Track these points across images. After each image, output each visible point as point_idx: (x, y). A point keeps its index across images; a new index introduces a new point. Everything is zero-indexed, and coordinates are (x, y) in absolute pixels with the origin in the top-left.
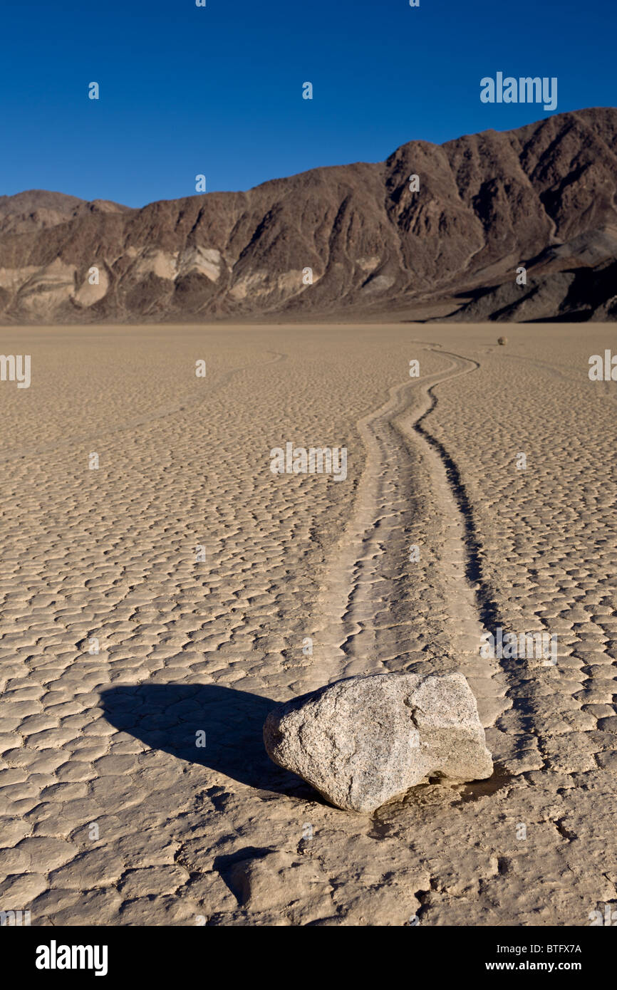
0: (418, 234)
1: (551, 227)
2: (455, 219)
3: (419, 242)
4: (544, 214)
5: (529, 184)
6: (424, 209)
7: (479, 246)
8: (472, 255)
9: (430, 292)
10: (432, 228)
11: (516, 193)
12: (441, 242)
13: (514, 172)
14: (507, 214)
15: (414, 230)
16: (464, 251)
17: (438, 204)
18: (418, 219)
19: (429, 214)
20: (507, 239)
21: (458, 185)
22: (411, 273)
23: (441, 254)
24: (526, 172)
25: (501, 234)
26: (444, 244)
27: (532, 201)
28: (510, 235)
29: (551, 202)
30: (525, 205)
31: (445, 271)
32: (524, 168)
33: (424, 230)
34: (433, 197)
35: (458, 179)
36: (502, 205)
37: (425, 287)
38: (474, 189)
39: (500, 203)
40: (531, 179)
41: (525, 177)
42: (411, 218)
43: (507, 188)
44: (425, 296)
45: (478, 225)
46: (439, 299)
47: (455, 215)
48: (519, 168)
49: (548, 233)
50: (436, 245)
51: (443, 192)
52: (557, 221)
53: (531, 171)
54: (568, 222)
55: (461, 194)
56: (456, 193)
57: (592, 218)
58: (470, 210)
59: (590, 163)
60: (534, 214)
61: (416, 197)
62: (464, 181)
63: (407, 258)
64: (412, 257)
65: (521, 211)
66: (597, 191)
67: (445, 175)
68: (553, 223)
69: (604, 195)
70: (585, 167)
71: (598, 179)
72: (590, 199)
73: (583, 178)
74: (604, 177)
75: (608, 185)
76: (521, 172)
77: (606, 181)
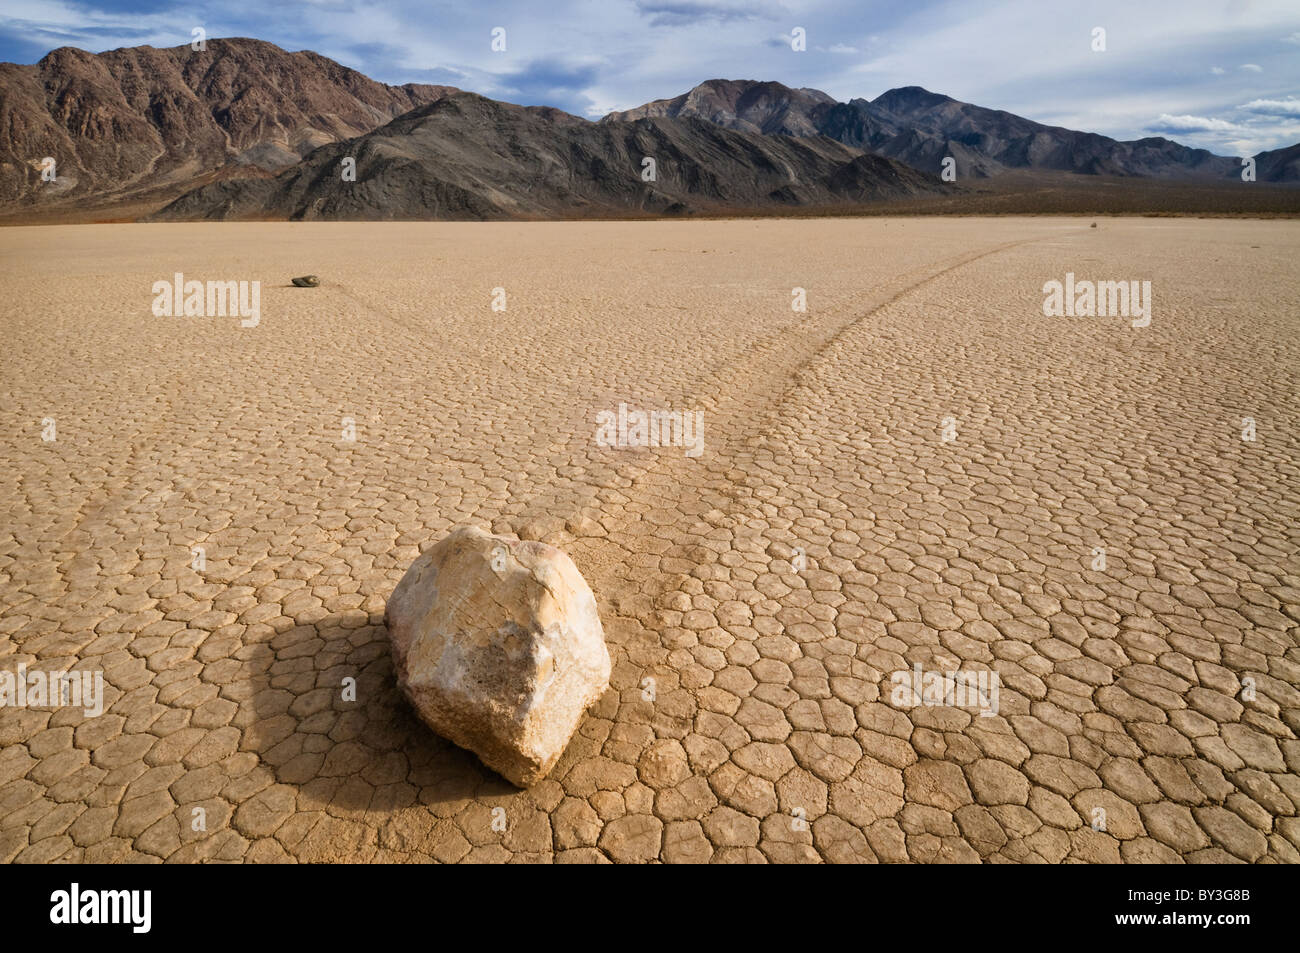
0: (92, 138)
1: (226, 138)
2: (129, 126)
3: (95, 145)
4: (217, 126)
5: (196, 98)
6: (94, 114)
7: (159, 151)
8: (154, 159)
9: (119, 192)
10: (106, 133)
11: (186, 105)
12: (118, 146)
13: (179, 86)
14: (182, 124)
15: (87, 134)
16: (145, 155)
17: (107, 110)
18: (89, 123)
19: (99, 119)
20: (186, 146)
21: (125, 94)
22: (93, 175)
23: (122, 158)
24: (191, 88)
25: (180, 141)
26: (122, 148)
27: (204, 113)
28: (188, 142)
29: (222, 117)
30: (197, 117)
31: (130, 173)
32: (188, 84)
33: (97, 134)
34: (100, 104)
35: (123, 88)
36: (175, 116)
37: (113, 187)
38: (144, 100)
39: (172, 113)
40: (197, 94)
41: (191, 93)
42: (82, 123)
43: (177, 101)
44: (116, 196)
45: (155, 134)
46: (132, 199)
47: (128, 121)
48: (183, 84)
49: (225, 144)
50: (114, 149)
51: (111, 100)
52: (231, 133)
53: (195, 87)
54: (242, 134)
55: (129, 102)
56: (124, 100)
57: (261, 133)
58: (144, 118)
59: (250, 86)
60: (207, 126)
61: (82, 102)
62: (131, 91)
63: (86, 160)
64: (90, 159)
65: (194, 122)
66: (261, 110)
67: (109, 84)
68: (227, 134)
69: (268, 114)
70: (246, 89)
71: (259, 100)
72: (256, 117)
73: (246, 98)
74: (265, 99)
75: (270, 107)
76: (186, 86)
77: (267, 102)
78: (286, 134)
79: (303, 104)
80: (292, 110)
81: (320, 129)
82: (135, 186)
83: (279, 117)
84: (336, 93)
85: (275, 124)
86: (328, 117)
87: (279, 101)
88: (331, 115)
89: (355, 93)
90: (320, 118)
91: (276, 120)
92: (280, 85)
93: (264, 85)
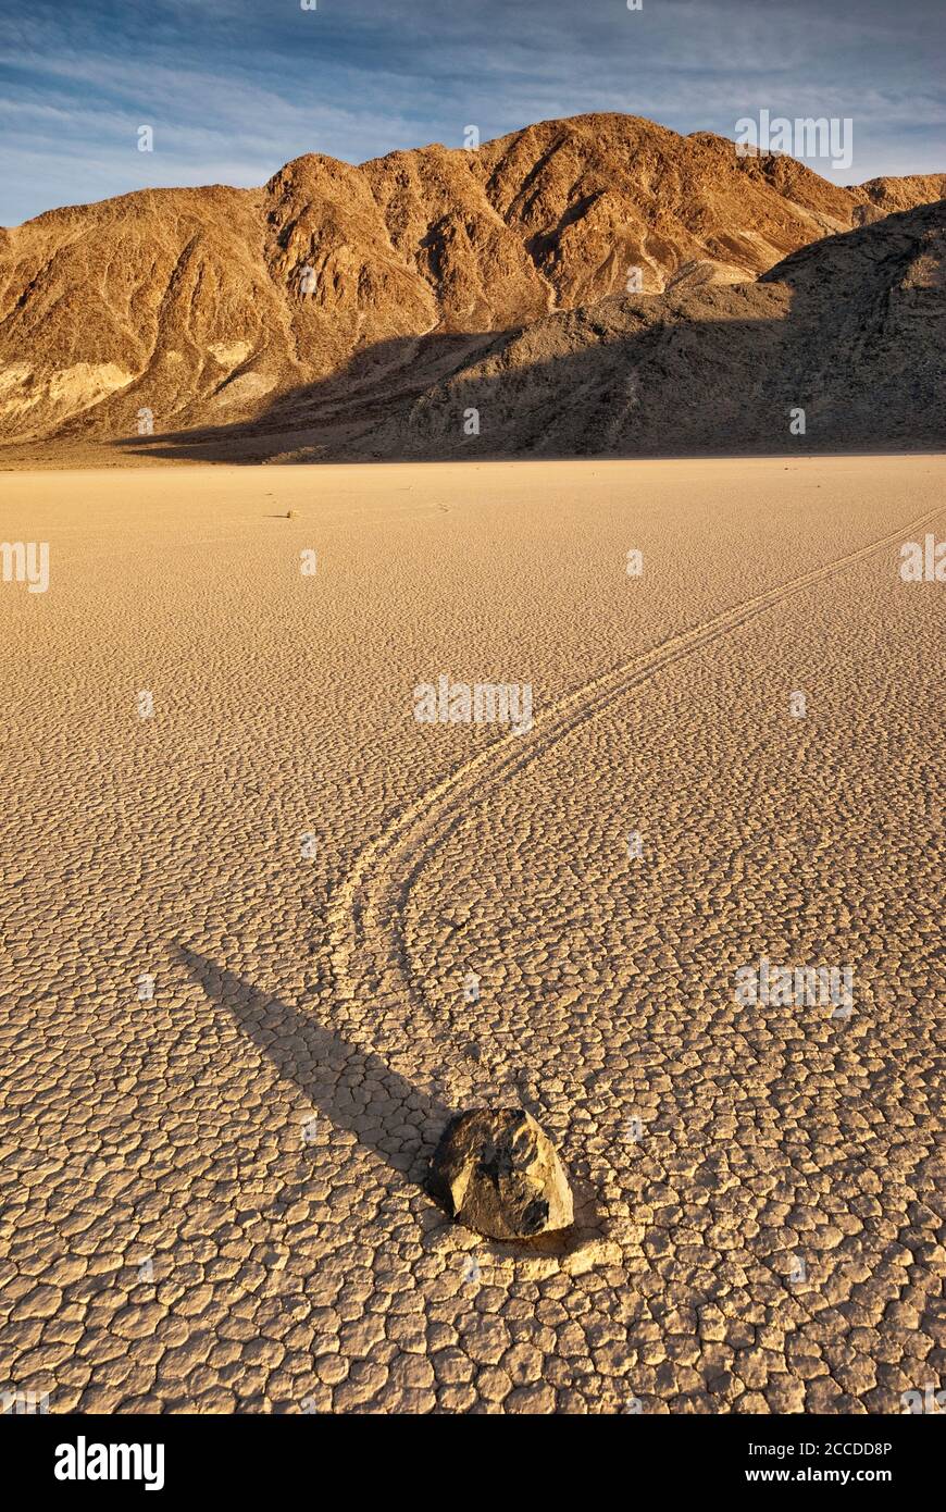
0: (321, 302)
1: (547, 292)
2: (385, 278)
3: (325, 316)
4: (534, 272)
5: (503, 226)
6: (331, 260)
7: (429, 324)
8: (417, 337)
10: (347, 293)
11: (486, 237)
12: (362, 316)
13: (479, 206)
14: (474, 272)
15: (314, 297)
16: (402, 332)
17: (354, 252)
18: (321, 276)
19: (339, 268)
20: (476, 312)
21: (389, 226)
22: (307, 369)
23: (363, 337)
24: (498, 210)
25: (466, 303)
26: (368, 319)
27: (515, 250)
28: (481, 304)
29: (544, 253)
30: (502, 257)
31: (371, 365)
32: (494, 204)
33: (331, 297)
34: (346, 242)
35: (388, 217)
36: (464, 256)
37: (331, 392)
38: (418, 230)
39: (461, 252)
40: (507, 219)
41: (498, 220)
43: (471, 230)
45: (425, 290)
47: (385, 271)
48: (486, 204)
49: (545, 302)
50: (354, 322)
51: (364, 235)
52: (556, 283)
53: (505, 208)
54: (577, 284)
55: (394, 241)
56: (386, 239)
57: (614, 277)
58: (413, 267)
59: (601, 193)
60: (517, 273)
61: (317, 240)
62: (398, 219)
63: (302, 342)
64: (311, 340)
65: (496, 266)
66: (618, 235)
67: (366, 211)
68: (550, 286)
69: (629, 241)
70: (594, 198)
71: (616, 216)
72: (607, 248)
73: (592, 214)
74: (625, 213)
75: (634, 226)
76: (491, 208)
77: (630, 219)
78: (660, 276)
79: (694, 216)
80: (675, 233)
81: (726, 261)
82: (371, 389)
83: (648, 245)
84: (754, 195)
85: (641, 259)
86: (743, 238)
87: (652, 214)
88: (747, 234)
89: (787, 193)
90: (727, 241)
91: (643, 251)
92: (654, 188)
93: (627, 187)
